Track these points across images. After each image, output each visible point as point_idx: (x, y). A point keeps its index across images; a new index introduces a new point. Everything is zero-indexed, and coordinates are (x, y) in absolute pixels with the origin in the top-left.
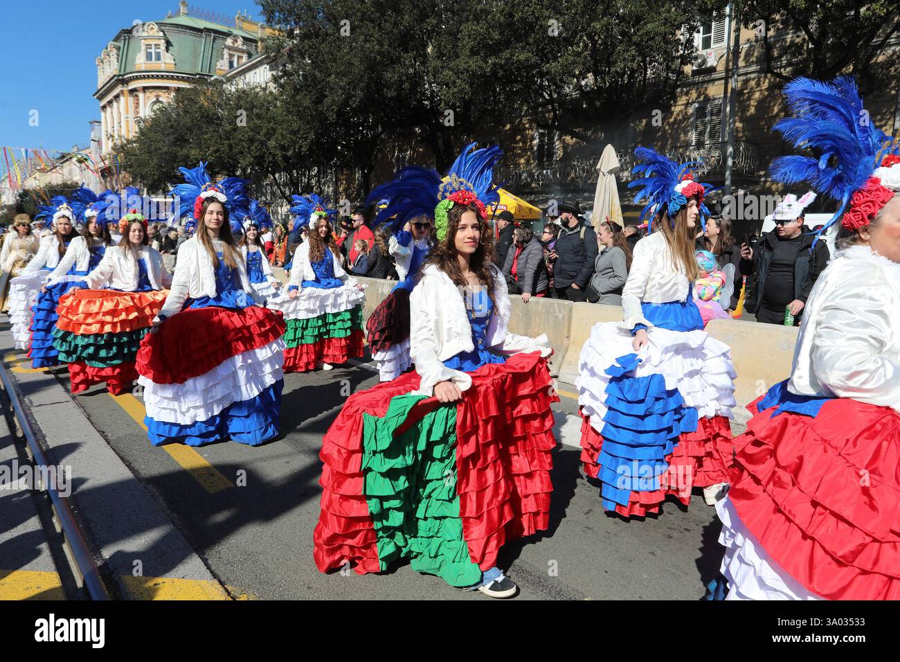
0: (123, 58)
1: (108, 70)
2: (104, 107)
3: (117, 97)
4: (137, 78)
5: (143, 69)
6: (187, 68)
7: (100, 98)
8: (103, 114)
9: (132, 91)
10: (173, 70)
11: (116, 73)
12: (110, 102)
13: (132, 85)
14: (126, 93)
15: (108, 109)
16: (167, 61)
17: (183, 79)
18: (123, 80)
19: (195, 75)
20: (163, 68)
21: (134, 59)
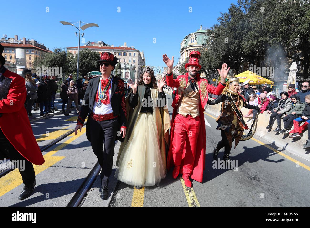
0: (186, 43)
1: (183, 46)
2: (181, 55)
3: (184, 52)
4: (188, 47)
5: (190, 45)
6: (200, 43)
7: (181, 53)
8: (181, 56)
9: (187, 50)
10: (197, 44)
11: (184, 46)
12: (182, 54)
13: (187, 49)
14: (186, 51)
15: (182, 55)
16: (195, 42)
17: (199, 46)
18: (185, 48)
19: (202, 45)
20: (194, 44)
21: (188, 43)
